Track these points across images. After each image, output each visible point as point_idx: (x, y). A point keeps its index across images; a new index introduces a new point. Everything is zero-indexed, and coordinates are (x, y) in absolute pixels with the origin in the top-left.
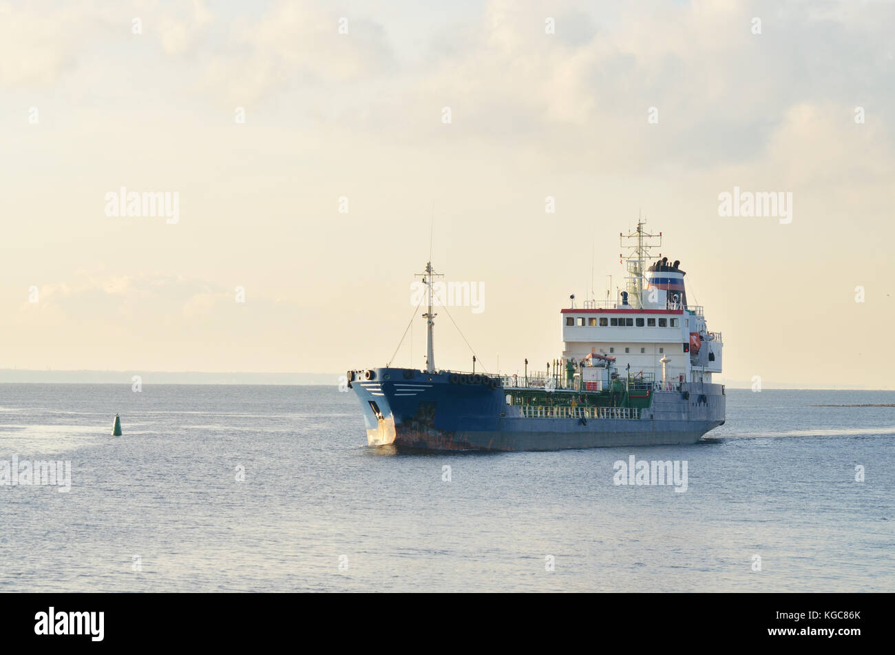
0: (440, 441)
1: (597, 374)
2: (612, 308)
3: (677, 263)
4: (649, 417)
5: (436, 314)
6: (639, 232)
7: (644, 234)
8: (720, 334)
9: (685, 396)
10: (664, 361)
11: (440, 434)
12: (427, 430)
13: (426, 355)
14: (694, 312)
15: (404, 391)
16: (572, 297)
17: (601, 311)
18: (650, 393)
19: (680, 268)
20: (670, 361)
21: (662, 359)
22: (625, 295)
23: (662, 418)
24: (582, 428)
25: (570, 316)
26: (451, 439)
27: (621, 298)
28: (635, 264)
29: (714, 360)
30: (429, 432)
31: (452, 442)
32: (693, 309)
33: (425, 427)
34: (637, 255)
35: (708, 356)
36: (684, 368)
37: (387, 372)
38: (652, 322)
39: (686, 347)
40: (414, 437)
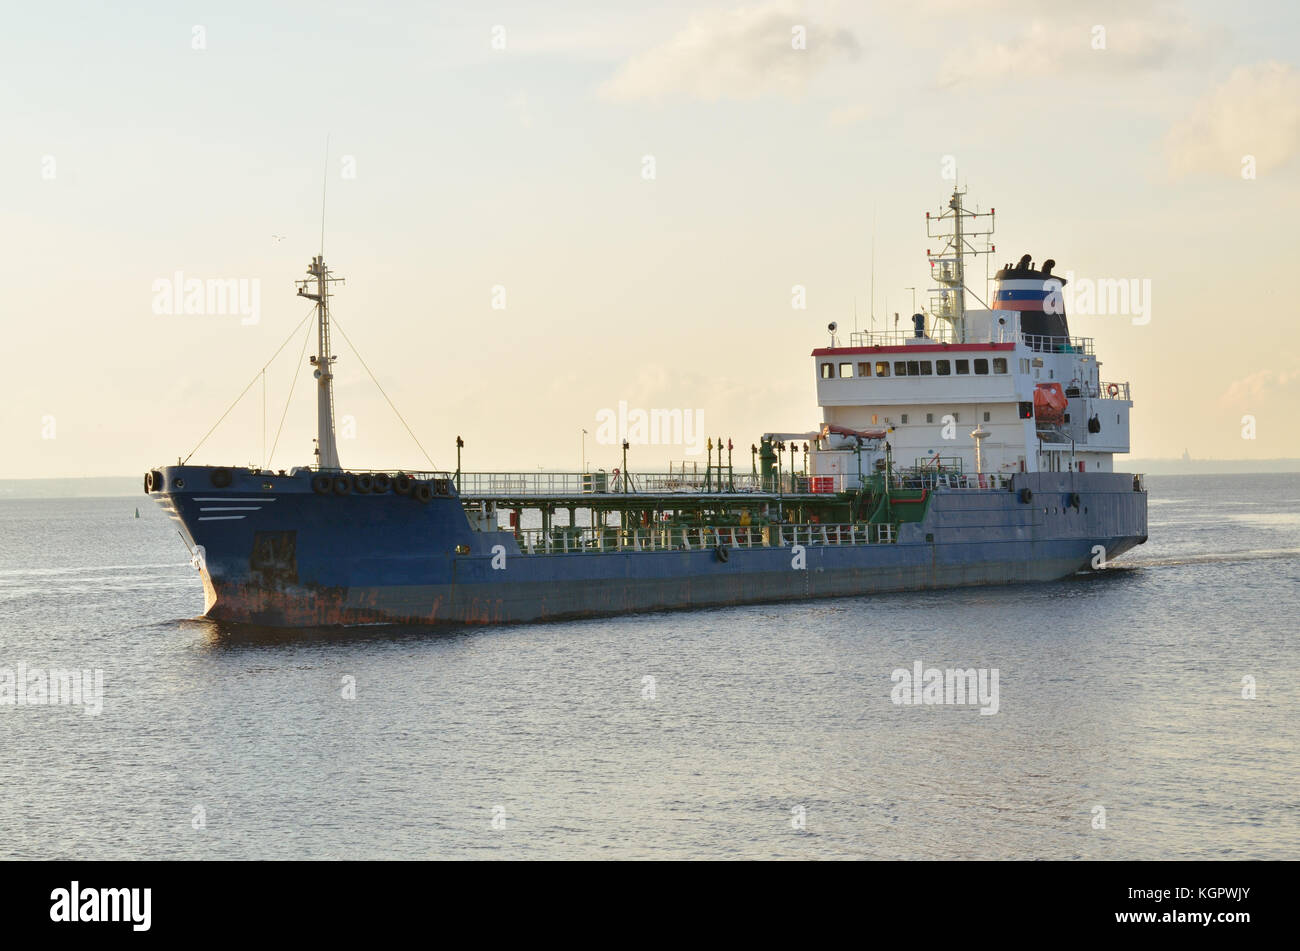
0: (312, 607)
1: (840, 462)
2: (901, 343)
3: (1050, 264)
4: (923, 539)
5: (334, 358)
6: (956, 209)
7: (964, 213)
8: (1128, 384)
9: (1025, 497)
10: (976, 435)
11: (313, 594)
12: (284, 588)
13: (317, 438)
14: (1079, 348)
15: (217, 511)
16: (832, 327)
17: (878, 350)
18: (927, 495)
19: (1054, 272)
20: (988, 435)
21: (974, 433)
22: (919, 320)
23: (960, 537)
24: (718, 567)
25: (828, 358)
26: (339, 603)
27: (912, 325)
28: (946, 265)
29: (1097, 431)
30: (288, 590)
31: (341, 609)
32: (1080, 343)
33: (278, 581)
34: (954, 251)
35: (1086, 425)
36: (1023, 447)
37: (181, 473)
38: (962, 367)
39: (1025, 410)
40: (256, 602)
